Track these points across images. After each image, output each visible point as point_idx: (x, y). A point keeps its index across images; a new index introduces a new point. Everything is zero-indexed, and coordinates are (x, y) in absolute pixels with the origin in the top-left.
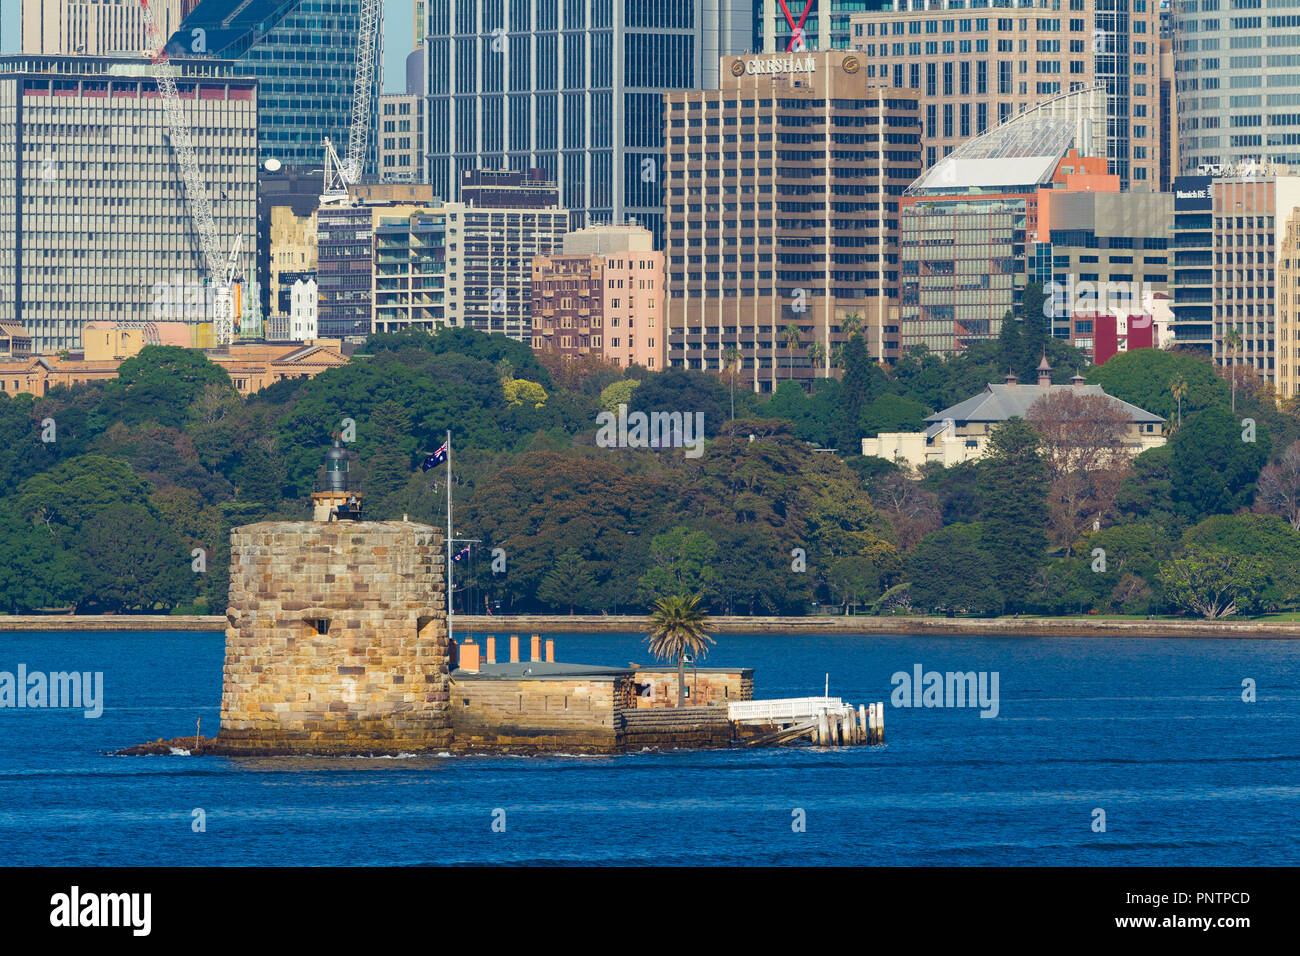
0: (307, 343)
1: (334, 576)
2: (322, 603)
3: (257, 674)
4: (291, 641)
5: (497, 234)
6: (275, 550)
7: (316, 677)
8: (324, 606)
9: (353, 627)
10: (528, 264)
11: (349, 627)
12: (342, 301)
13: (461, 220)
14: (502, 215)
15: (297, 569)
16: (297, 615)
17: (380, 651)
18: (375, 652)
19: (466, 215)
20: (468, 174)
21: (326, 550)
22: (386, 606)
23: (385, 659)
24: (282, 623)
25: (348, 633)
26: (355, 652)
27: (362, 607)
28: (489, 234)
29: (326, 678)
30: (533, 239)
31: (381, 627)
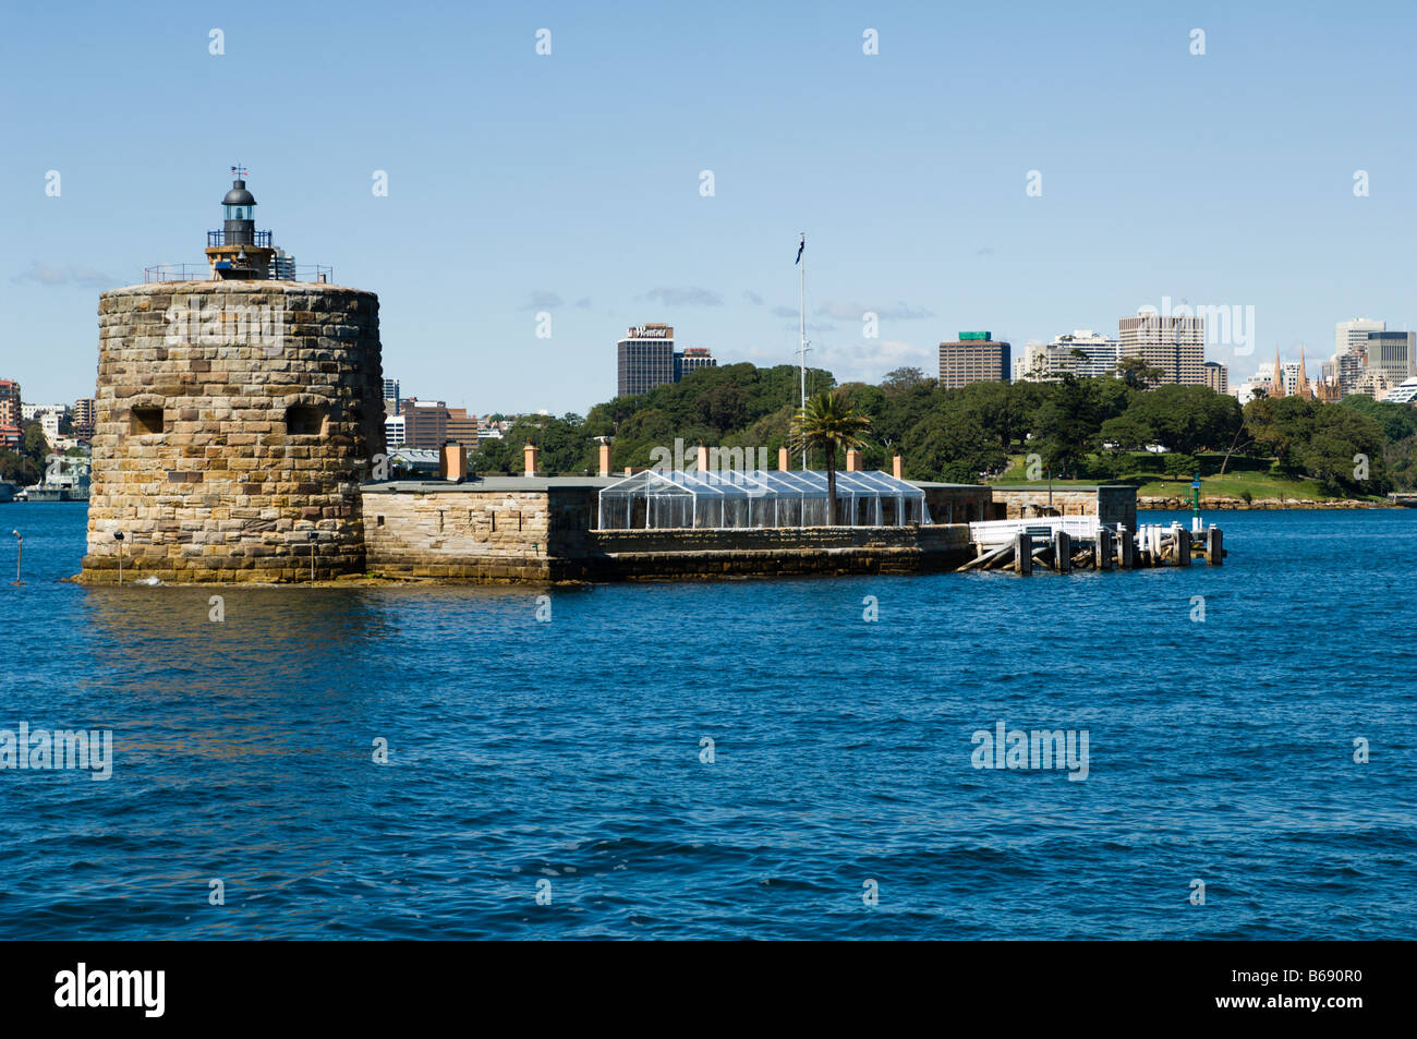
2: (151, 387)
4: (121, 437)
7: (143, 486)
8: (154, 392)
9: (189, 420)
11: (184, 419)
15: (128, 343)
16: (127, 404)
17: (225, 450)
18: (218, 453)
22: (235, 391)
23: (231, 462)
25: (183, 428)
26: (192, 452)
27: (200, 392)
29: (154, 487)
31: (228, 418)
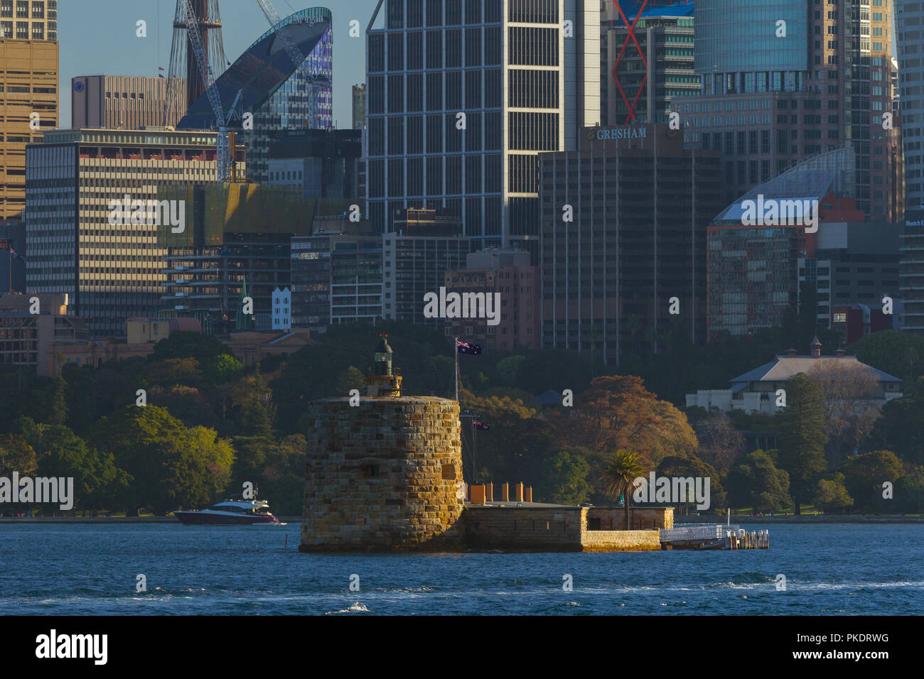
0: (286, 331)
1: (382, 435)
2: (374, 454)
3: (327, 505)
4: (352, 481)
5: (420, 255)
6: (340, 417)
7: (370, 507)
8: (376, 456)
9: (396, 471)
10: (441, 276)
11: (393, 471)
12: (309, 303)
13: (393, 244)
14: (423, 241)
15: (356, 430)
16: (355, 463)
17: (416, 488)
18: (412, 489)
19: (397, 241)
20: (398, 212)
21: (377, 417)
22: (419, 457)
23: (419, 494)
24: (345, 468)
25: (393, 476)
26: (398, 489)
28: (414, 255)
29: (377, 507)
30: (445, 258)
